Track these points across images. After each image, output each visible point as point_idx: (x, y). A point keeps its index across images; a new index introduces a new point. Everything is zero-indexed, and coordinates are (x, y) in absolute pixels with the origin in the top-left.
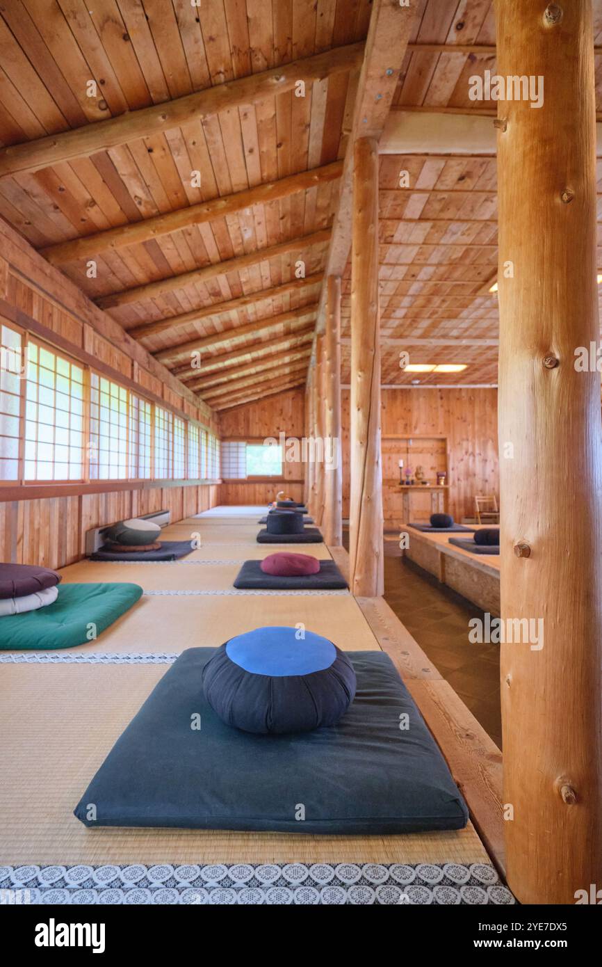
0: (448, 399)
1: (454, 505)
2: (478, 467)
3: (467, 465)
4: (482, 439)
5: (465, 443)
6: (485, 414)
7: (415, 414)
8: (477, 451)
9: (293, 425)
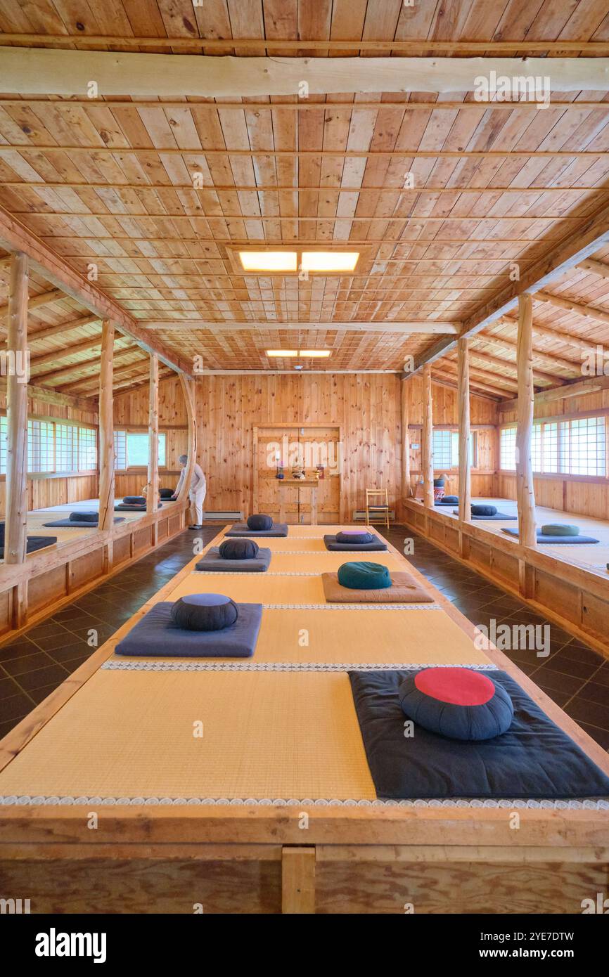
0: (342, 384)
1: (346, 498)
2: (373, 458)
3: (361, 456)
4: (378, 428)
5: (359, 433)
6: (382, 402)
7: (307, 401)
8: (372, 441)
9: (176, 413)
